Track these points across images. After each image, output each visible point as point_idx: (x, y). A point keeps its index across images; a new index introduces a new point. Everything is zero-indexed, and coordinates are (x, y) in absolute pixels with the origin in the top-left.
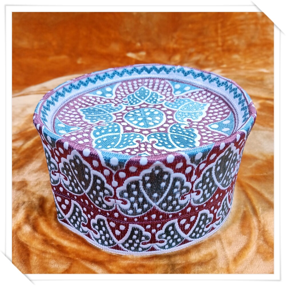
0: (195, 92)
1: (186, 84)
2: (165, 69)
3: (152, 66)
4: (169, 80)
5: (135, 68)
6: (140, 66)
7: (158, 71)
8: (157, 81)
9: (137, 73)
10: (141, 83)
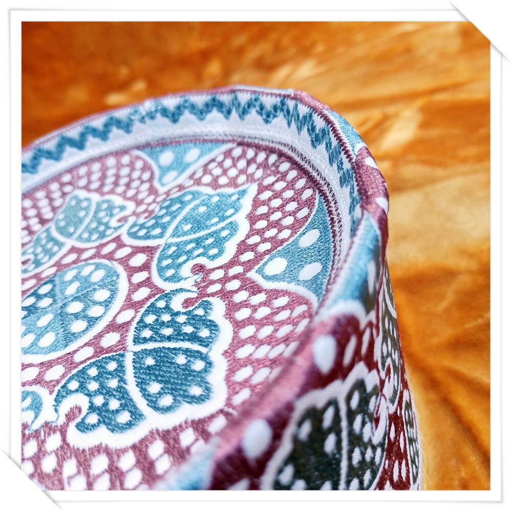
0: (213, 160)
1: (186, 145)
2: (119, 123)
3: (82, 128)
4: (139, 148)
5: (40, 150)
6: (49, 140)
7: (103, 135)
8: (111, 162)
9: (51, 162)
10: (70, 183)
